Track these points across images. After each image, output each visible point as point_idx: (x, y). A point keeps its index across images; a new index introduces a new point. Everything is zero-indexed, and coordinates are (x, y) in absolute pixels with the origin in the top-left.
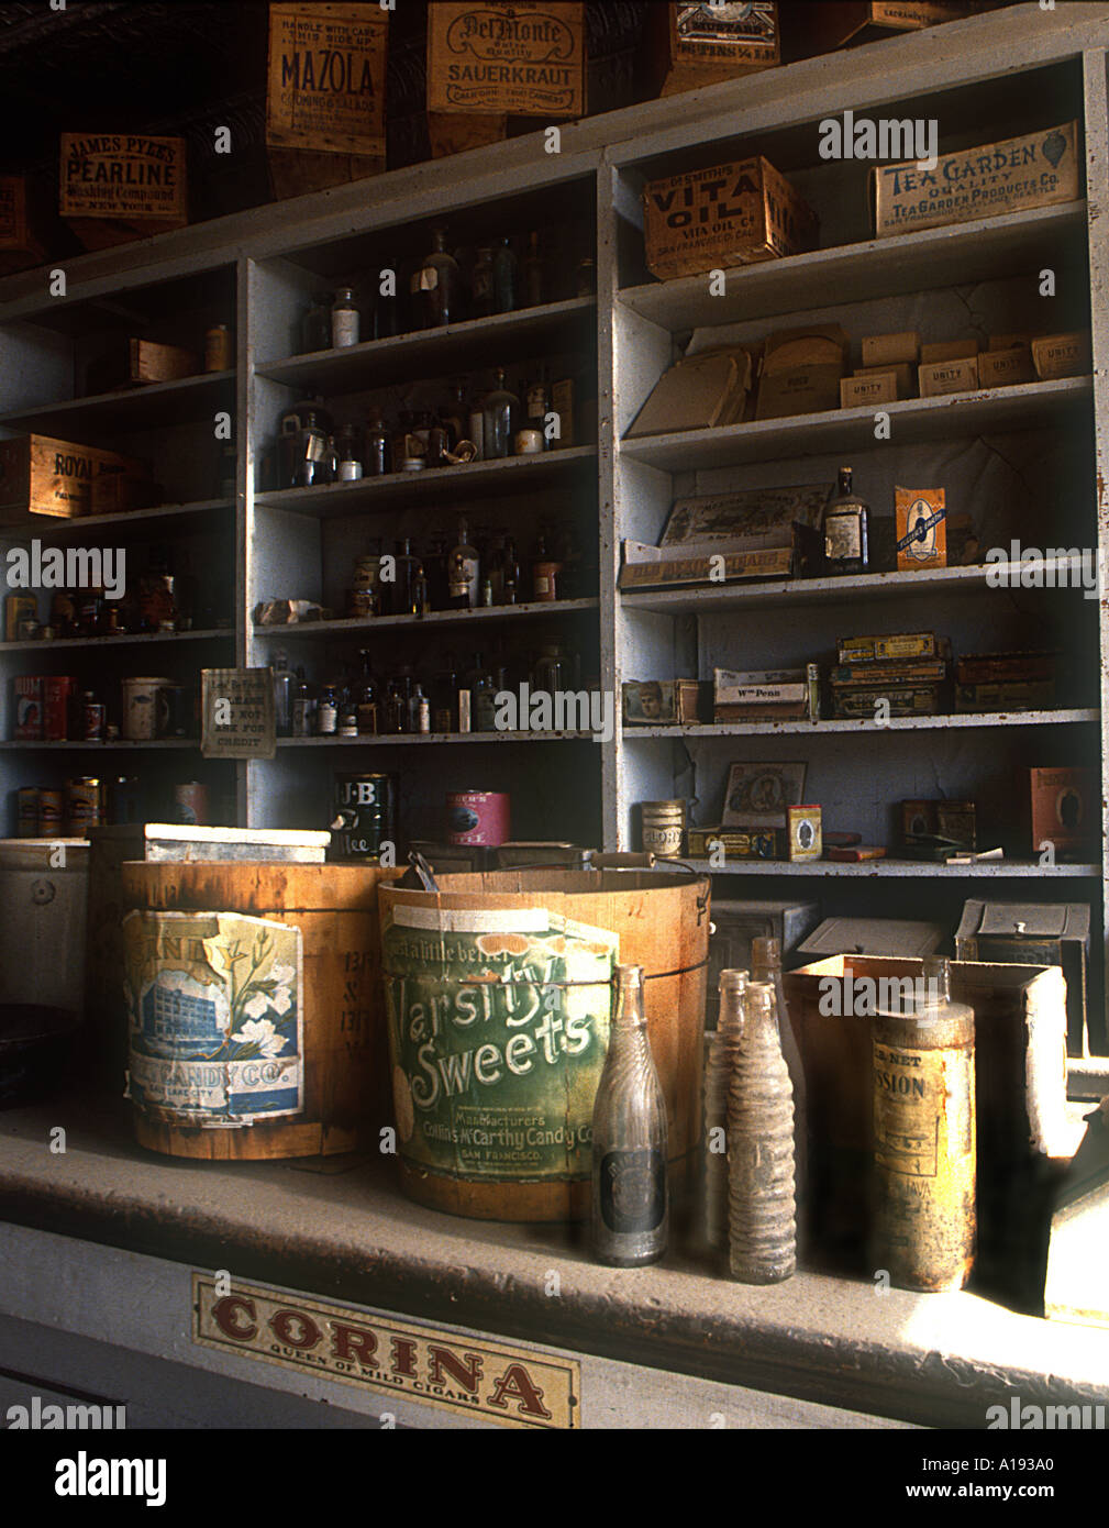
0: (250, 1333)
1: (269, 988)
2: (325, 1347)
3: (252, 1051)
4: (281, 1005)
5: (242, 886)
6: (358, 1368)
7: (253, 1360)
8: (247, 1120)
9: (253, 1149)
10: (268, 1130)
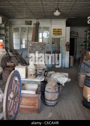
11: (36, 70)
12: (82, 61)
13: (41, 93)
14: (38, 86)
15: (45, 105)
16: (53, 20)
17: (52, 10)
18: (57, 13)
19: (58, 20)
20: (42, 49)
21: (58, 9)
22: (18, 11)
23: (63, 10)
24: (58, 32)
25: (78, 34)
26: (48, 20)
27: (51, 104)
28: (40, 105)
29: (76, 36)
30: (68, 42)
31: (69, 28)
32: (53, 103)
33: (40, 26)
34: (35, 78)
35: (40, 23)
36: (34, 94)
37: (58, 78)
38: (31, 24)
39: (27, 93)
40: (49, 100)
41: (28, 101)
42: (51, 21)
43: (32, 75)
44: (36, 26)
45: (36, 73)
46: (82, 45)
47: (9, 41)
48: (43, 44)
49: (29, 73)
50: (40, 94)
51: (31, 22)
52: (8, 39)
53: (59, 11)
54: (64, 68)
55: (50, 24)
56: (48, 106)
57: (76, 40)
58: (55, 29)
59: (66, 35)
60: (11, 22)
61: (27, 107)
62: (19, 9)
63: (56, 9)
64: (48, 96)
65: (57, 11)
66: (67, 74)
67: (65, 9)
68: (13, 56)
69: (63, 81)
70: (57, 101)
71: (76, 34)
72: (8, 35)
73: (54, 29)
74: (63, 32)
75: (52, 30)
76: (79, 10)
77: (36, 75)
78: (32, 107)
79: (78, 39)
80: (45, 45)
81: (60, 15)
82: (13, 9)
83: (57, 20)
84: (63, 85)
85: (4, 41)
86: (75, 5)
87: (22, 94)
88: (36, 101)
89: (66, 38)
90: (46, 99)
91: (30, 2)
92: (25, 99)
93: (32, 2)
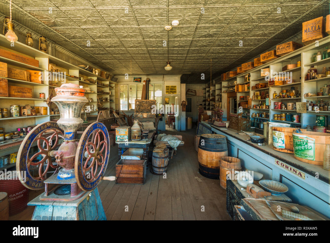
0: (279, 164)
1: (281, 138)
2: (285, 167)
3: (280, 142)
4: (283, 139)
5: (278, 129)
6: (287, 169)
7: (279, 166)
8: (280, 148)
9: (281, 151)
10: (282, 149)
11: (142, 132)
12: (199, 122)
13: (146, 158)
14: (144, 150)
15: (152, 173)
16: (166, 76)
17: (163, 64)
18: (168, 68)
19: (172, 76)
20: (151, 108)
21: (170, 63)
22: (124, 66)
23: (175, 64)
24: (171, 90)
25: (196, 93)
26: (160, 76)
27: (159, 172)
28: (145, 173)
29: (194, 94)
30: (184, 101)
31: (184, 85)
33: (151, 83)
34: (140, 140)
35: (151, 79)
36: (139, 160)
37: (169, 140)
38: (140, 81)
39: (130, 159)
40: (158, 168)
41: (130, 169)
42: (163, 78)
43: (136, 137)
44: (147, 83)
45: (141, 134)
46: (201, 105)
47: (115, 101)
48: (152, 102)
49: (132, 135)
51: (141, 78)
52: (114, 98)
53: (171, 66)
54: (180, 131)
55: (163, 81)
56: (157, 174)
58: (168, 87)
59: (182, 93)
60: (117, 79)
61: (129, 176)
62: (125, 64)
63: (167, 63)
64: (157, 162)
65: (168, 65)
66: (180, 137)
67: (177, 63)
68: (118, 118)
69: (175, 144)
70: (167, 168)
71: (194, 92)
72: (114, 94)
73: (167, 87)
74: (178, 89)
75: (165, 88)
76: (193, 64)
77: (142, 137)
78: (136, 176)
79: (196, 97)
81: (172, 70)
82: (118, 64)
83: (170, 76)
84: (176, 149)
85: (109, 101)
86: (188, 58)
87: (123, 161)
88: (140, 168)
89: (181, 96)
90: (154, 167)
91: (137, 55)
92: (126, 166)
93: (139, 55)
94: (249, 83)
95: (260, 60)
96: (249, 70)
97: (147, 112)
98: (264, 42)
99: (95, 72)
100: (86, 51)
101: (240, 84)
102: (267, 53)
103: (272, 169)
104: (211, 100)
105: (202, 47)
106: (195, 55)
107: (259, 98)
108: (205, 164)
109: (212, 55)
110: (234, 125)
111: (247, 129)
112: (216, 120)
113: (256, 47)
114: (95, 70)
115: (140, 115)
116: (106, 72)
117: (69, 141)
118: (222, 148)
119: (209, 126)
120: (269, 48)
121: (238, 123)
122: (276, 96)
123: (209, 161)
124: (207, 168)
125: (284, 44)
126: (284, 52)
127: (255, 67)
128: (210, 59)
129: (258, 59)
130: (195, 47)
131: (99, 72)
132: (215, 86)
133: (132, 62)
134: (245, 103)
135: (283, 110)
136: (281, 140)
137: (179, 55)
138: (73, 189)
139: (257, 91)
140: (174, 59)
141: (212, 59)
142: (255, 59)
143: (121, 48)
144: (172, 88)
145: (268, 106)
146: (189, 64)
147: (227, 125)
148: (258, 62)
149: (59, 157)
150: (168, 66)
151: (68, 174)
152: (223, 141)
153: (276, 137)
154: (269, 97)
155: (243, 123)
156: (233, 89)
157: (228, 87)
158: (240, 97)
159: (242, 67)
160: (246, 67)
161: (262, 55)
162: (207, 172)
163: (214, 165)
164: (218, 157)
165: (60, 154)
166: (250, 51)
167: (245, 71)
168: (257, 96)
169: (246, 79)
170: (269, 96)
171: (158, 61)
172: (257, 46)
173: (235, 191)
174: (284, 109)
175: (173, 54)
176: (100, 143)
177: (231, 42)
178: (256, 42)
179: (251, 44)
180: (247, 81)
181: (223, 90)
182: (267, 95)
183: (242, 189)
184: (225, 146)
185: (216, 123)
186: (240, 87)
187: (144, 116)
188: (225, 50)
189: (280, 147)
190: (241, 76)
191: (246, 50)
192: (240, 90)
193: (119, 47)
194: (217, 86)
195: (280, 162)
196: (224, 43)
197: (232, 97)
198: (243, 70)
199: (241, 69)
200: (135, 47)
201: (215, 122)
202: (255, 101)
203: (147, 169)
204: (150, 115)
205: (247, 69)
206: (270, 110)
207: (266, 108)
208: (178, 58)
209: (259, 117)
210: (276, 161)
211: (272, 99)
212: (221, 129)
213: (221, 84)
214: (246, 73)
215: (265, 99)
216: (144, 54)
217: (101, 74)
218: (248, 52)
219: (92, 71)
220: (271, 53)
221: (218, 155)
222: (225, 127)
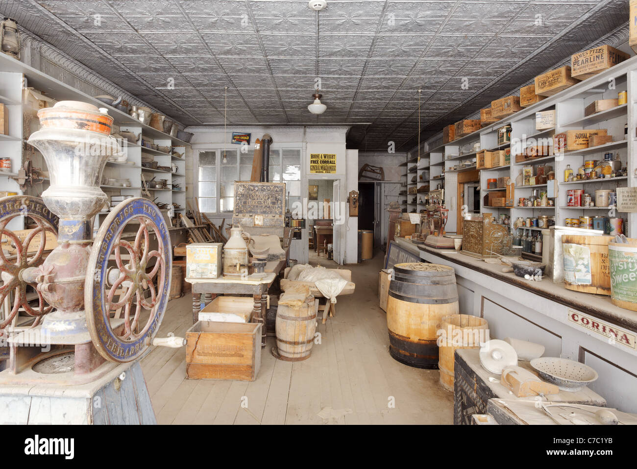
0: (577, 321)
1: (583, 259)
2: (590, 325)
3: (579, 271)
4: (586, 263)
5: (576, 239)
6: (596, 329)
7: (578, 326)
8: (580, 284)
9: (581, 290)
10: (583, 286)
11: (250, 255)
12: (391, 241)
14: (255, 299)
15: (276, 357)
16: (311, 130)
17: (303, 98)
18: (317, 107)
19: (324, 130)
20: (274, 203)
21: (320, 97)
22: (210, 102)
23: (333, 99)
24: (324, 163)
25: (382, 173)
26: (298, 129)
27: (294, 353)
29: (379, 176)
30: (353, 192)
31: (355, 153)
32: (301, 350)
33: (274, 146)
35: (275, 138)
36: (242, 324)
37: (318, 280)
38: (248, 142)
39: (223, 321)
40: (290, 343)
41: (221, 342)
42: (305, 133)
43: (235, 266)
44: (264, 146)
45: (249, 262)
47: (184, 189)
48: (277, 187)
49: (228, 262)
50: (259, 321)
51: (249, 135)
52: (181, 182)
53: (322, 103)
54: (345, 264)
55: (303, 142)
56: (287, 359)
57: (377, 189)
58: (317, 156)
59: (348, 172)
60: (192, 134)
61: (218, 360)
62: (212, 97)
63: (314, 97)
64: (285, 330)
65: (317, 101)
66: (347, 273)
68: (193, 228)
71: (378, 171)
72: (182, 171)
73: (312, 156)
74: (340, 163)
75: (309, 159)
76: (378, 99)
77: (250, 268)
78: (234, 360)
79: (383, 185)
80: (281, 190)
81: (325, 113)
82: (194, 96)
83: (321, 130)
84: (334, 300)
85: (170, 187)
86: (364, 84)
87: (205, 325)
88: (244, 341)
89: (347, 179)
90: (281, 341)
91: (240, 74)
92: (211, 337)
93: (246, 74)
94: (509, 146)
95: (534, 91)
96: (509, 115)
97: (264, 212)
98: (543, 48)
99: (138, 115)
100: (116, 62)
101: (487, 151)
102: (549, 73)
103: (561, 337)
104: (419, 191)
105: (398, 56)
106: (382, 76)
107: (533, 181)
108: (404, 334)
109: (423, 76)
110: (473, 240)
111: (503, 251)
112: (431, 233)
113: (524, 61)
114: (137, 109)
115: (246, 219)
116: (163, 117)
117: (71, 242)
118: (445, 294)
119: (414, 248)
120: (554, 64)
121: (481, 237)
122: (571, 174)
123: (413, 327)
124: (408, 342)
125: (588, 51)
126: (588, 71)
127: (523, 108)
128: (417, 88)
129: (530, 88)
130: (382, 56)
131: (147, 115)
132: (428, 156)
133: (228, 91)
134: (500, 194)
135: (587, 207)
136: (583, 264)
137: (342, 76)
138: (80, 355)
139: (527, 165)
140: (332, 87)
141: (423, 87)
142: (523, 89)
143: (203, 56)
144: (327, 159)
145: (553, 200)
146: (368, 99)
147: (458, 242)
148: (529, 95)
149: (46, 278)
150: (317, 104)
151: (67, 322)
152: (446, 278)
153: (572, 259)
154: (554, 178)
155: (496, 236)
156: (471, 162)
157: (460, 159)
158: (489, 181)
159: (493, 107)
160: (501, 108)
161: (537, 79)
162: (408, 354)
163: (426, 336)
164: (435, 316)
165: (50, 270)
166: (510, 70)
167: (501, 118)
168: (527, 178)
169: (503, 136)
170: (553, 175)
171: (292, 91)
172: (528, 58)
173: (474, 385)
174: (590, 205)
175: (330, 73)
176: (147, 254)
177: (467, 46)
178: (523, 47)
179: (513, 53)
180: (505, 141)
181: (448, 165)
182: (551, 172)
183: (491, 379)
184: (451, 290)
185: (431, 239)
186: (488, 156)
187: (257, 222)
188: (453, 66)
189: (579, 280)
190: (490, 130)
191: (502, 67)
192: (488, 164)
193: (197, 52)
194: (435, 158)
195: (581, 315)
196: (450, 46)
197: (468, 183)
198: (496, 115)
199: (489, 113)
200: (236, 54)
201: (430, 237)
202: (523, 188)
203: (263, 347)
204: (272, 220)
205: (505, 113)
206: (558, 208)
207: (548, 204)
208: (342, 84)
209: (531, 225)
210: (571, 314)
211: (562, 184)
212: (444, 252)
213: (442, 150)
214: (501, 123)
215: (546, 183)
216: (259, 71)
217: (152, 120)
218: (507, 72)
219: (130, 112)
220: (560, 72)
221: (434, 312)
222: (453, 248)
